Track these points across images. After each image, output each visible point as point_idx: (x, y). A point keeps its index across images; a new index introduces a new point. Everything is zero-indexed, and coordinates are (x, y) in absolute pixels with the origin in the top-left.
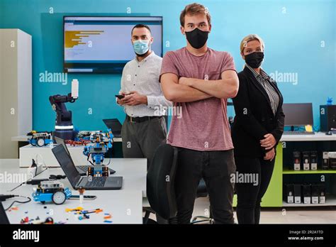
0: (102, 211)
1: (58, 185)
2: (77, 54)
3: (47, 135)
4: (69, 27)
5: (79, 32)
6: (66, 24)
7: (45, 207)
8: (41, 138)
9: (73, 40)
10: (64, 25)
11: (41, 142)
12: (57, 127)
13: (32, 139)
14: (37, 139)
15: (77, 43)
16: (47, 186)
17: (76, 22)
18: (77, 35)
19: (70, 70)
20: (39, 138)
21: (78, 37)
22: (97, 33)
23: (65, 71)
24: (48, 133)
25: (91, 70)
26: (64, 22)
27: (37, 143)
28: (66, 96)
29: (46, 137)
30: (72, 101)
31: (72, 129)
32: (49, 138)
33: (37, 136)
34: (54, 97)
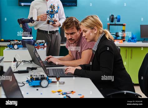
0: (75, 92)
1: (43, 75)
3: (19, 42)
7: (37, 90)
8: (16, 44)
11: (16, 47)
12: (23, 38)
13: (10, 44)
14: (13, 45)
20: (15, 44)
24: (20, 41)
27: (13, 47)
28: (29, 19)
29: (19, 44)
30: (33, 22)
31: (32, 39)
32: (20, 44)
33: (13, 43)
34: (21, 19)
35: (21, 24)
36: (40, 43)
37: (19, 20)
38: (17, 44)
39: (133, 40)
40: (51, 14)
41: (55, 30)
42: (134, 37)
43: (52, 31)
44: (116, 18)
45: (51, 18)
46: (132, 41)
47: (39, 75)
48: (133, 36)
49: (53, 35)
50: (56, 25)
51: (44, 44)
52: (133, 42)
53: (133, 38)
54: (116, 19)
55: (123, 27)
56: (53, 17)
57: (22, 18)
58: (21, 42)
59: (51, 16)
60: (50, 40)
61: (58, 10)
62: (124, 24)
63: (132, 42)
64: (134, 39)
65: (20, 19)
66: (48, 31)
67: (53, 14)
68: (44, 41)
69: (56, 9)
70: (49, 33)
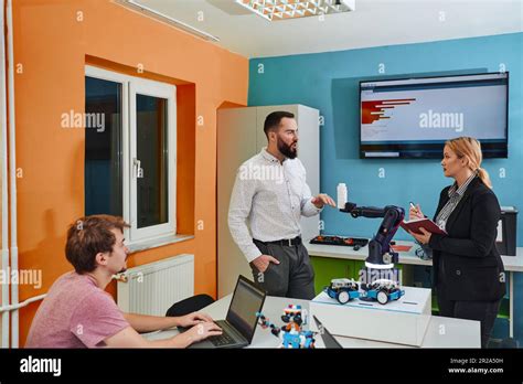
2: (377, 133)
3: (353, 285)
4: (367, 96)
5: (380, 103)
6: (363, 93)
8: (345, 289)
9: (372, 113)
10: (360, 93)
11: (344, 296)
13: (331, 288)
14: (337, 291)
15: (377, 117)
17: (377, 89)
18: (377, 106)
19: (367, 154)
20: (342, 289)
21: (379, 110)
22: (406, 102)
23: (362, 157)
25: (397, 154)
26: (361, 89)
27: (337, 298)
38: (348, 289)
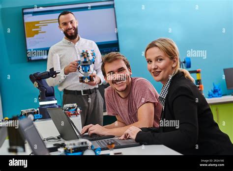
1: (86, 143)
3: (36, 110)
4: (28, 19)
5: (38, 22)
8: (31, 113)
9: (33, 30)
10: (23, 17)
12: (41, 103)
13: (21, 115)
15: (37, 32)
16: (74, 144)
17: (35, 14)
18: (36, 25)
19: (33, 58)
20: (29, 113)
21: (37, 27)
22: (55, 21)
26: (24, 14)
28: (48, 72)
29: (35, 112)
30: (54, 76)
31: (56, 104)
32: (38, 113)
33: (26, 112)
34: (34, 75)
35: (35, 82)
36: (70, 108)
37: (31, 77)
39: (217, 94)
40: (84, 65)
41: (92, 88)
42: (217, 88)
43: (87, 90)
44: (184, 62)
45: (86, 72)
46: (214, 95)
47: (79, 143)
48: (214, 87)
49: (90, 96)
50: (94, 82)
51: (76, 109)
52: (217, 97)
53: (215, 91)
54: (184, 64)
55: (197, 74)
56: (89, 71)
57: (36, 72)
58: (38, 109)
59: (86, 69)
60: (87, 105)
61: (94, 58)
62: (197, 70)
63: (215, 97)
64: (217, 92)
65: (32, 74)
66: (81, 91)
67: (87, 65)
68: (75, 105)
69: (91, 58)
70: (84, 94)
